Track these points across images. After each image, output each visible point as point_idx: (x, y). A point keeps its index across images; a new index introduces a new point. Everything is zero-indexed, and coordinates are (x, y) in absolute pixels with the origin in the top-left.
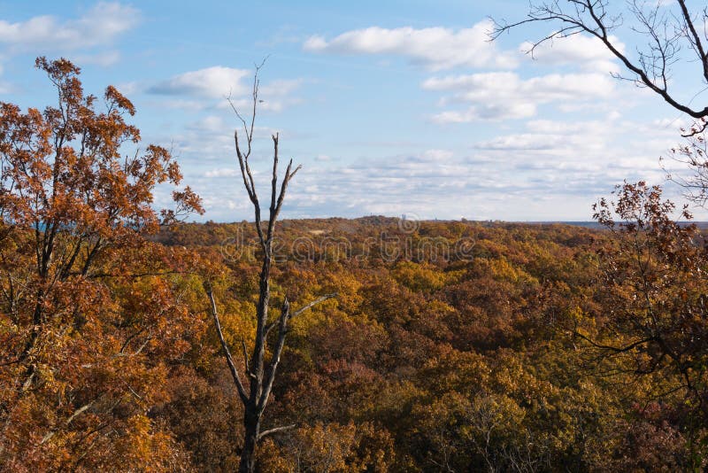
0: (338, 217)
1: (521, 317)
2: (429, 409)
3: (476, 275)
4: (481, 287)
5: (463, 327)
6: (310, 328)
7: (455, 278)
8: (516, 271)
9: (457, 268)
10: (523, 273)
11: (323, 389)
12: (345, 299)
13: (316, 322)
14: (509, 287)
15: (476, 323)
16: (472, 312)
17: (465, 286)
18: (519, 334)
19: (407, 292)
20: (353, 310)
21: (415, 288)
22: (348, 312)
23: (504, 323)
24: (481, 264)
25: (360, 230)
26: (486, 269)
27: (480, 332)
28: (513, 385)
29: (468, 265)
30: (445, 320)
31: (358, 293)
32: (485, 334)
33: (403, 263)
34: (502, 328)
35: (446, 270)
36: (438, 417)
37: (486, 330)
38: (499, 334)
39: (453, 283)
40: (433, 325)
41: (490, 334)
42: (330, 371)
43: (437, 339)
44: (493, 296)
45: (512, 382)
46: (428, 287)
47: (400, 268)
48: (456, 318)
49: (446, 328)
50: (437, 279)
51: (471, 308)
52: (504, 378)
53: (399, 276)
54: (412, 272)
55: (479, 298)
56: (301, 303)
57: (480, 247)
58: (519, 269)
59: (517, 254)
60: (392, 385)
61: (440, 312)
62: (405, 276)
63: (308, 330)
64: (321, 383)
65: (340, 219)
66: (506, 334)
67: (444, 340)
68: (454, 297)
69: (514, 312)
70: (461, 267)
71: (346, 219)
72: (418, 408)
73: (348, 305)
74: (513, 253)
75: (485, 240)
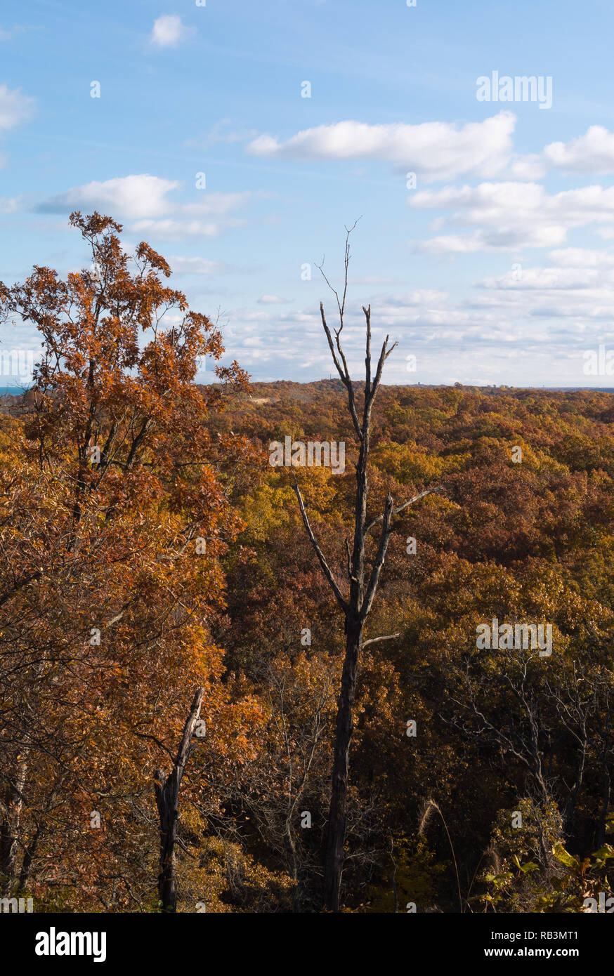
0: (286, 380)
1: (550, 518)
2: (443, 635)
3: (484, 461)
4: (492, 477)
5: (472, 530)
6: (272, 531)
7: (456, 464)
8: (537, 455)
9: (456, 452)
10: (547, 459)
11: (300, 608)
12: (312, 492)
13: (278, 522)
14: (530, 477)
15: (491, 525)
16: (485, 509)
17: (471, 476)
18: (548, 540)
19: (394, 483)
20: (323, 506)
21: (402, 478)
22: (317, 508)
23: (527, 525)
24: (490, 446)
25: (318, 398)
26: (498, 452)
27: (497, 537)
28: (551, 606)
29: (472, 448)
30: (449, 520)
31: (329, 484)
32: (502, 539)
33: (384, 444)
34: (525, 531)
35: (444, 454)
36: (454, 645)
37: (504, 534)
38: (522, 539)
39: (454, 471)
40: (433, 527)
41: (510, 539)
42: (300, 587)
43: (440, 545)
44: (509, 489)
45: (550, 601)
46: (420, 476)
47: (380, 450)
48: (464, 518)
49: (451, 531)
50: (432, 465)
51: (484, 504)
52: (539, 597)
53: (381, 461)
54: (399, 457)
55: (491, 491)
56: (256, 497)
57: (484, 422)
58: (541, 453)
59: (536, 432)
60: (390, 604)
61: (441, 509)
62: (389, 461)
63: (267, 532)
64: (296, 602)
65: (290, 383)
66: (532, 539)
67: (447, 547)
68: (456, 489)
69: (541, 510)
70: (462, 451)
71: (297, 383)
72: (428, 635)
73: (316, 500)
74: (530, 431)
75: (492, 413)
